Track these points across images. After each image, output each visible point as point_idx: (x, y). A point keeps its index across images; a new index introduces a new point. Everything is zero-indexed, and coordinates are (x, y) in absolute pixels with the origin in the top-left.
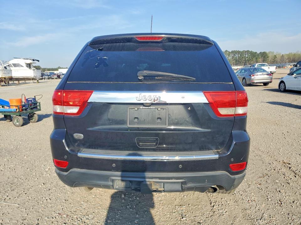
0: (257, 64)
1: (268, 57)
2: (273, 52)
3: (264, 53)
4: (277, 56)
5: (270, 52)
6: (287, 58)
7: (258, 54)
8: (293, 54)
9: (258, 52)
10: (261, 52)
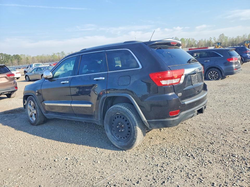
0: (34, 64)
1: (21, 59)
2: (24, 55)
3: (17, 56)
4: (29, 58)
5: (21, 55)
6: (36, 59)
7: (12, 56)
8: (40, 56)
9: (12, 55)
10: (14, 55)
